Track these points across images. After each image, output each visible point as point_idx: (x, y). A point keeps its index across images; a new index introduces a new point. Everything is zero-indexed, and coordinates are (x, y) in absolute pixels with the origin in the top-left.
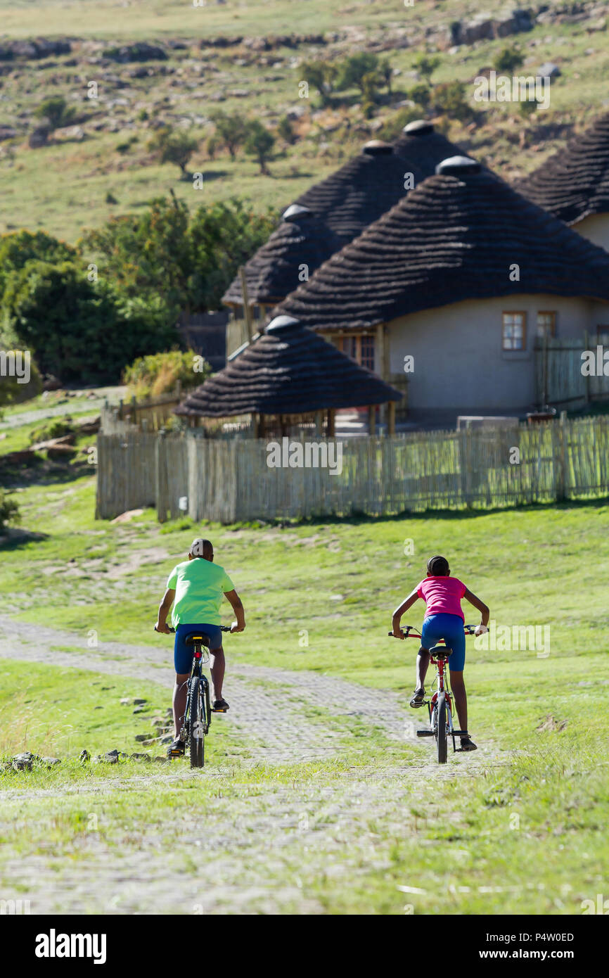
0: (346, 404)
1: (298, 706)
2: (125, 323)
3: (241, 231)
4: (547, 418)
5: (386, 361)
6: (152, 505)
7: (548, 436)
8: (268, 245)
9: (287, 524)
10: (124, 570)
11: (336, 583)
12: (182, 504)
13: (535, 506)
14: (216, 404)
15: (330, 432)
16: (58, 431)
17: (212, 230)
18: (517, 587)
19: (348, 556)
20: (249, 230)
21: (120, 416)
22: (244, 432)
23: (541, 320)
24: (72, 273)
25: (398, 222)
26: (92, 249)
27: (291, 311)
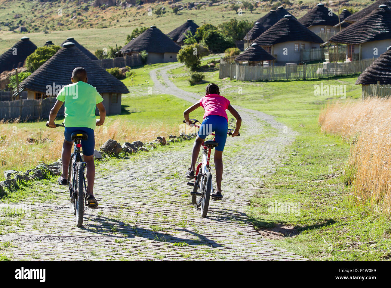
0: (265, 60)
1: (255, 118)
2: (225, 42)
3: (247, 26)
4: (302, 64)
5: (273, 52)
6: (229, 77)
7: (302, 67)
8: (252, 29)
9: (254, 82)
10: (224, 89)
11: (262, 93)
12: (235, 77)
13: (300, 80)
14: (242, 58)
15: (262, 65)
16: (212, 62)
17: (242, 25)
18: (295, 96)
19: (265, 88)
20: (249, 25)
21: (224, 60)
22: (246, 64)
23: (302, 45)
24: (216, 32)
25: (276, 26)
26: (220, 28)
27: (256, 42)
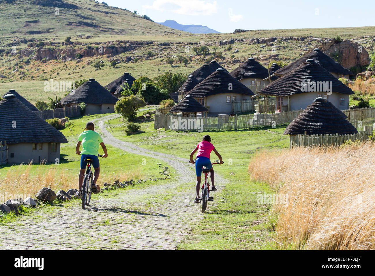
0: (199, 111)
1: (188, 166)
2: (160, 94)
3: (181, 78)
4: (234, 115)
5: (206, 104)
6: (164, 127)
7: (234, 118)
8: (186, 82)
9: (187, 132)
10: (158, 139)
11: (195, 143)
12: (169, 128)
13: (231, 131)
14: (176, 110)
15: (196, 116)
16: (148, 113)
17: (177, 78)
18: (227, 145)
19: (198, 138)
20: (183, 78)
21: (159, 111)
22: (180, 115)
23: (233, 97)
24: (152, 84)
25: (209, 79)
26: (155, 80)
27: (190, 94)
